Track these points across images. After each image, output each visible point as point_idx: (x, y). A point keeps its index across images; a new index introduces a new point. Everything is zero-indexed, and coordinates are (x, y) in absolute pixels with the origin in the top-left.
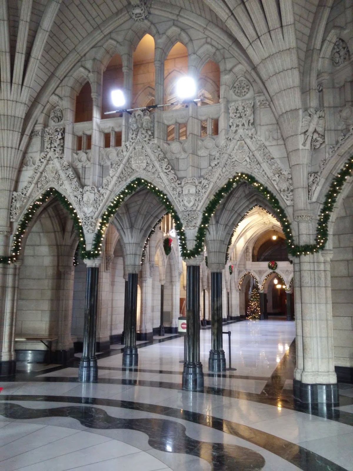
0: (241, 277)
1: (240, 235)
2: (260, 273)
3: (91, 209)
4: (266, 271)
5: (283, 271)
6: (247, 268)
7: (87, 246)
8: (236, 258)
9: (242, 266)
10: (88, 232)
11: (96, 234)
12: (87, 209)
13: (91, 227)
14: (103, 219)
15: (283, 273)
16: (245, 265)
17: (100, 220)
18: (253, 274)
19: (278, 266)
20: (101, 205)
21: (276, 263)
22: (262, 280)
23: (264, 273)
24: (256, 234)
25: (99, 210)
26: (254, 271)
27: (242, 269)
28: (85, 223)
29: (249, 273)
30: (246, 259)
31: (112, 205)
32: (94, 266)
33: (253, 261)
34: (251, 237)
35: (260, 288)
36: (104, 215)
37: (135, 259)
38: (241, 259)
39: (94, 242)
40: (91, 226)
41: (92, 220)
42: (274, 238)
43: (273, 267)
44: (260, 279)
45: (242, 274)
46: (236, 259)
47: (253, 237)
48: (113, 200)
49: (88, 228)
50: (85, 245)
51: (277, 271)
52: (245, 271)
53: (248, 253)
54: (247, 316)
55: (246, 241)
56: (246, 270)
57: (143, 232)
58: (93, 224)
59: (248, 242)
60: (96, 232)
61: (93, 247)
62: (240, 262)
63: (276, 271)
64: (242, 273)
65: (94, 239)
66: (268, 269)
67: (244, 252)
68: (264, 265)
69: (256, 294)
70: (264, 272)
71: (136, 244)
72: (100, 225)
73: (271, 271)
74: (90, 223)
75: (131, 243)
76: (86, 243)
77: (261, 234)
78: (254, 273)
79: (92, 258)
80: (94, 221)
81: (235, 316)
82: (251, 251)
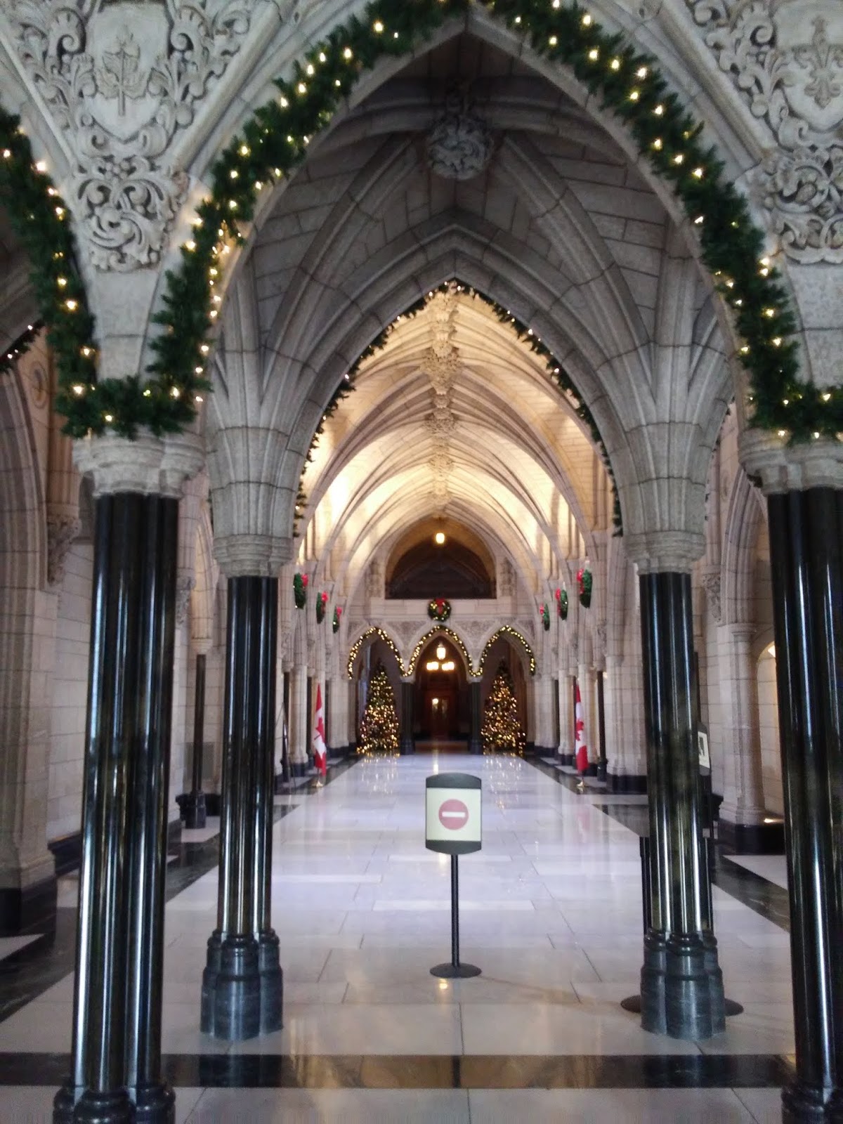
0: (355, 641)
1: (371, 523)
2: (406, 628)
3: (148, 107)
4: (423, 623)
5: (464, 625)
6: (372, 616)
7: (103, 354)
8: (345, 588)
9: (359, 611)
10: (122, 259)
11: (169, 275)
12: (114, 104)
13: (145, 224)
14: (223, 189)
15: (466, 629)
16: (366, 607)
17: (202, 193)
18: (387, 632)
19: (453, 612)
20: (218, 88)
21: (448, 604)
22: (411, 647)
23: (415, 629)
24: (401, 523)
25: (199, 120)
26: (391, 624)
27: (358, 617)
28: (102, 189)
29: (377, 629)
30: (371, 592)
31: (284, 103)
32: (151, 484)
33: (387, 598)
34: (389, 531)
35: (406, 670)
36: (232, 158)
37: (267, 507)
38: (357, 591)
39: (157, 331)
40: (148, 215)
41: (153, 176)
42: (440, 538)
43: (437, 614)
44: (406, 644)
45: (358, 634)
46: (345, 591)
47: (392, 532)
48: (287, 76)
49: (125, 228)
50: (94, 346)
51: (449, 624)
52: (365, 622)
53: (375, 577)
54: (360, 743)
55: (376, 542)
56: (369, 621)
57: (310, 378)
58: (158, 204)
59: (378, 545)
60: (173, 261)
61: (152, 358)
62: (354, 599)
63: (447, 624)
64: (358, 629)
65: (161, 307)
66: (426, 618)
67: (365, 575)
68: (417, 608)
69: (384, 685)
70: (417, 626)
71: (277, 432)
72: (198, 222)
73: (434, 624)
74: (138, 195)
75: (257, 428)
76: (99, 333)
77: (411, 526)
78: (390, 628)
79: (143, 431)
80: (169, 187)
81: (339, 746)
82: (382, 569)
